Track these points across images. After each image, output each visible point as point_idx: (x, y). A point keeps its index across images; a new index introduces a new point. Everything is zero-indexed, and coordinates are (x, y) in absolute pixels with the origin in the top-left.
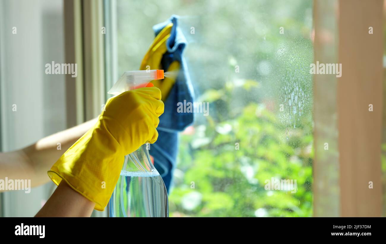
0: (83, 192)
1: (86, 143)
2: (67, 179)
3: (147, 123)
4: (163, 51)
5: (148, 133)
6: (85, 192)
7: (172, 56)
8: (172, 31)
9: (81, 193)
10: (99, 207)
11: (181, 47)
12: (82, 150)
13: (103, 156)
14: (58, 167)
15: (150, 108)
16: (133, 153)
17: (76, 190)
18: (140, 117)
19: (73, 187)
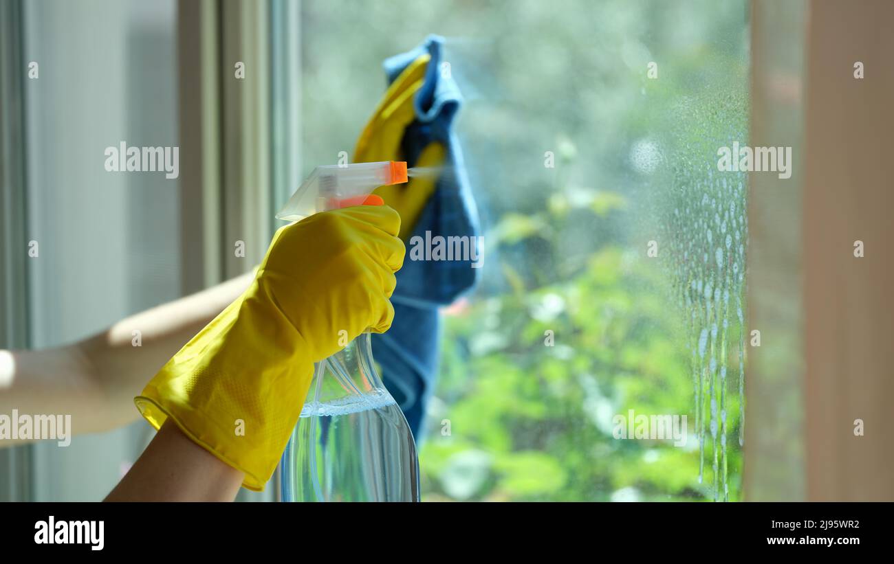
0: (213, 448)
1: (223, 332)
2: (178, 417)
3: (367, 287)
4: (406, 119)
5: (369, 309)
6: (219, 447)
7: (426, 130)
8: (429, 73)
9: (210, 449)
10: (253, 482)
11: (450, 108)
12: (215, 349)
13: (263, 363)
14: (159, 388)
15: (373, 253)
16: (334, 355)
17: (198, 441)
18: (349, 275)
19: (191, 435)
